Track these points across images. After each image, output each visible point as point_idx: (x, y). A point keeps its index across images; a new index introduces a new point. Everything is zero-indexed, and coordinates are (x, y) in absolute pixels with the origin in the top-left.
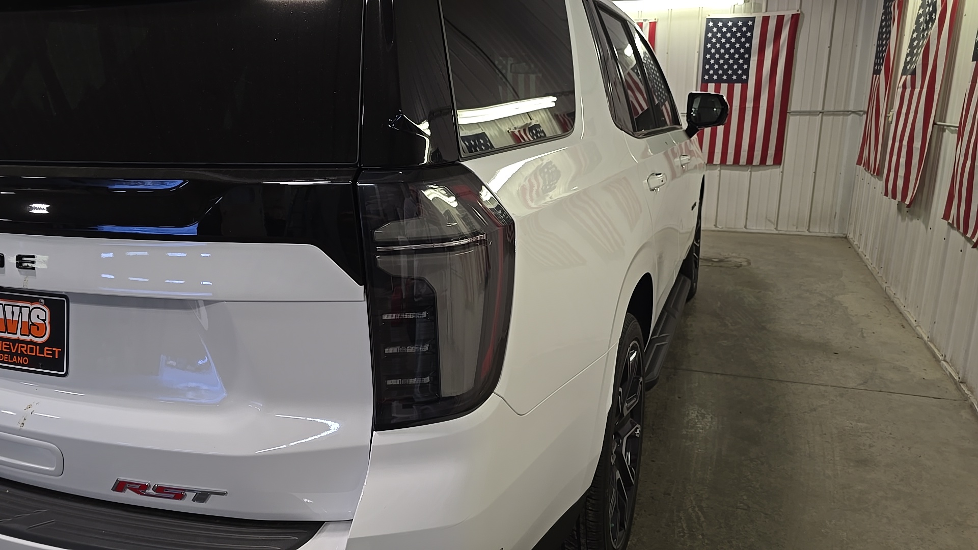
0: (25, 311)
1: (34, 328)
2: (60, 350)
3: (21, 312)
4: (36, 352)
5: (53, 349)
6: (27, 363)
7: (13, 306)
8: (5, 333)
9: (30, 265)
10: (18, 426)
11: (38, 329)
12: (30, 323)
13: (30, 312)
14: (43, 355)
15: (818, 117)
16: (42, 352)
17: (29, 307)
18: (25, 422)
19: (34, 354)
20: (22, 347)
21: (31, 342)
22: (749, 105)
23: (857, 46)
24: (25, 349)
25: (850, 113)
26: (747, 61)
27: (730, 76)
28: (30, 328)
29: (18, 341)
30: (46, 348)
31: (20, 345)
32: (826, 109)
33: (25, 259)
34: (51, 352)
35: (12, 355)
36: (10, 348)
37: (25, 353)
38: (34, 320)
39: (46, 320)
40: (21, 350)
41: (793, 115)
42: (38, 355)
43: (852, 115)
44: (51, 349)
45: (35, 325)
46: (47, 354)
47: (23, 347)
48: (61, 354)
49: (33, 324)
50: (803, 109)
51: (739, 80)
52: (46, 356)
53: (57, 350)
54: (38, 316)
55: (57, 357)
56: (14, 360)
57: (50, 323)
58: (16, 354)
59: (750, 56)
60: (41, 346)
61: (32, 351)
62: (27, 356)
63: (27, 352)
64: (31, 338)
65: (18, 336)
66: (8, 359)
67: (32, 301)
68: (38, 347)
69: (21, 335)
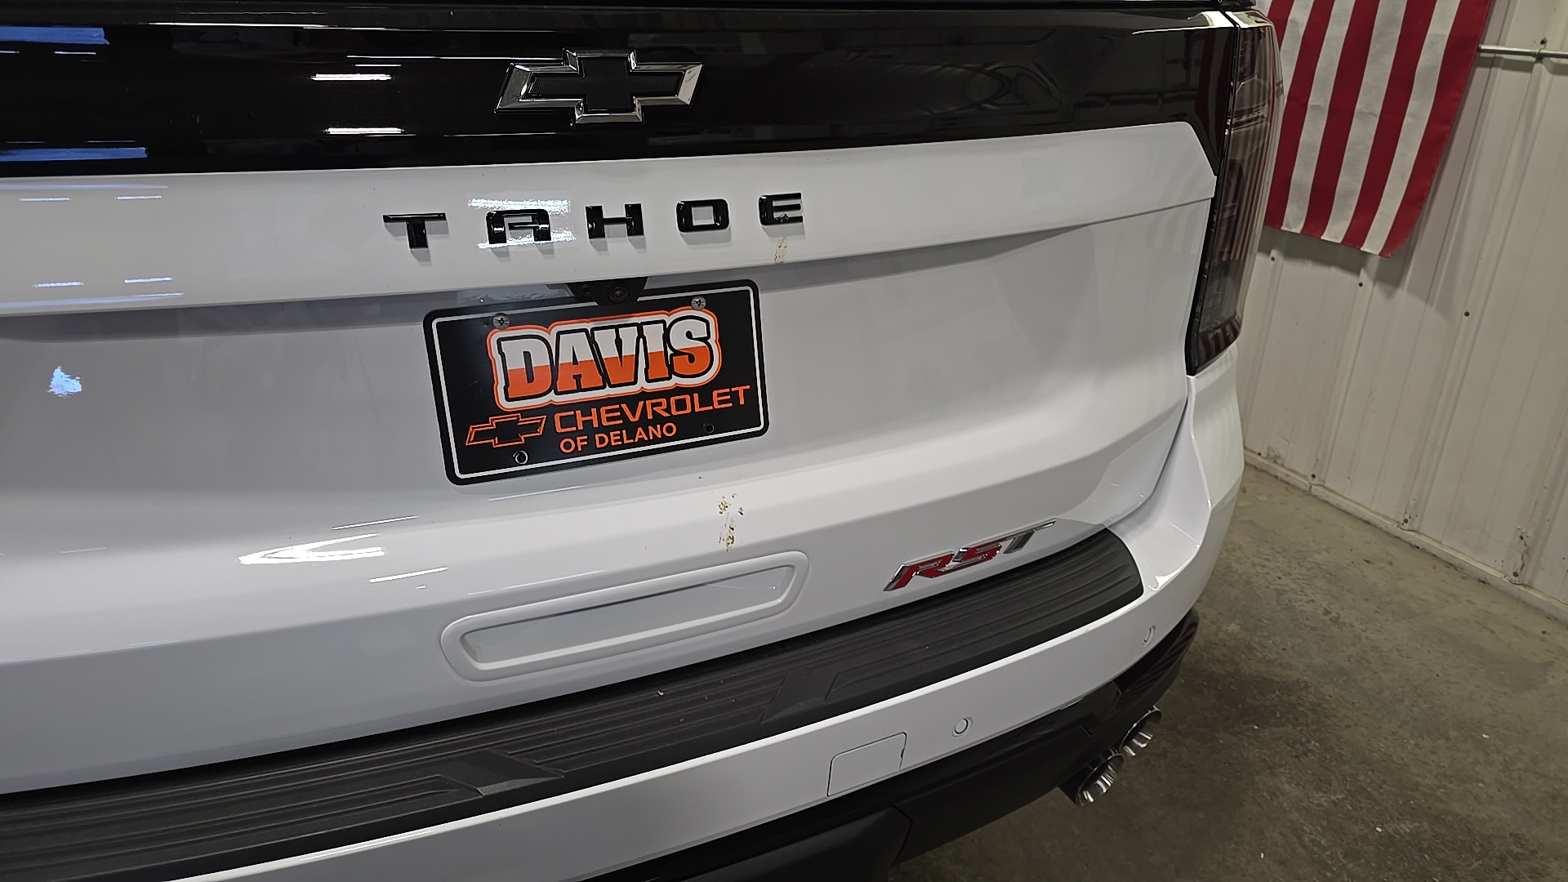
0: (654, 334)
1: (680, 363)
2: (748, 387)
3: (641, 335)
4: (693, 405)
5: (733, 389)
6: (673, 433)
7: (617, 328)
8: (603, 387)
9: (790, 214)
10: (723, 546)
11: (692, 359)
12: (670, 352)
13: (667, 331)
14: (711, 408)
16: (706, 400)
17: (663, 322)
18: (734, 533)
19: (689, 410)
20: (653, 405)
21: (678, 390)
24: (665, 406)
28: (671, 361)
29: (644, 395)
30: (715, 393)
31: (648, 403)
33: (775, 204)
34: (729, 397)
35: (631, 429)
36: (623, 416)
37: (666, 415)
38: (679, 341)
39: (709, 336)
40: (654, 412)
42: (697, 409)
44: (728, 390)
45: (685, 354)
46: (720, 402)
47: (660, 404)
48: (751, 395)
49: (677, 353)
52: (717, 406)
53: (741, 389)
54: (689, 335)
55: (742, 402)
56: (638, 437)
57: (721, 341)
58: (644, 422)
60: (705, 392)
61: (681, 405)
62: (672, 419)
63: (670, 412)
64: (675, 381)
65: (642, 384)
66: (622, 439)
67: (669, 306)
68: (696, 396)
69: (648, 381)
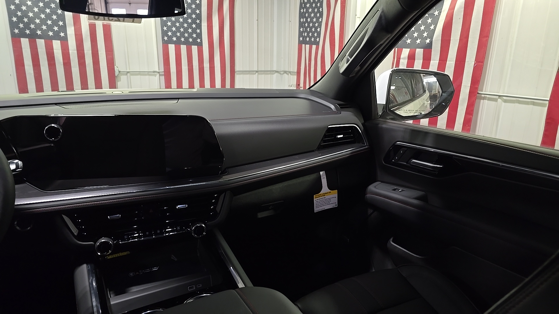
15: (255, 75)
22: (206, 65)
23: (274, 21)
25: (274, 72)
26: (199, 26)
27: (187, 39)
32: (259, 70)
41: (238, 74)
43: (276, 74)
50: (244, 70)
51: (195, 43)
59: (201, 22)
